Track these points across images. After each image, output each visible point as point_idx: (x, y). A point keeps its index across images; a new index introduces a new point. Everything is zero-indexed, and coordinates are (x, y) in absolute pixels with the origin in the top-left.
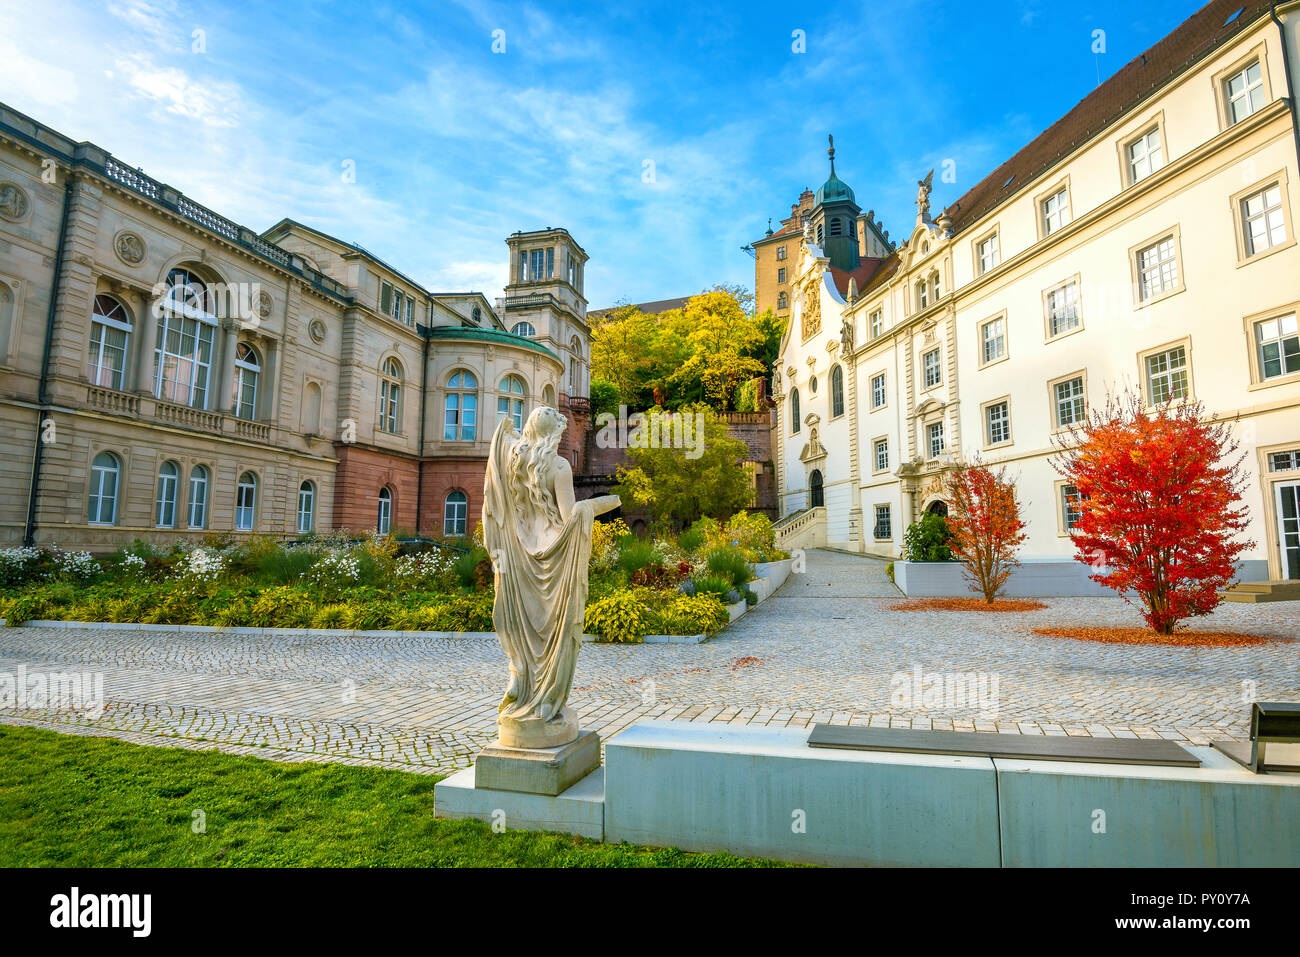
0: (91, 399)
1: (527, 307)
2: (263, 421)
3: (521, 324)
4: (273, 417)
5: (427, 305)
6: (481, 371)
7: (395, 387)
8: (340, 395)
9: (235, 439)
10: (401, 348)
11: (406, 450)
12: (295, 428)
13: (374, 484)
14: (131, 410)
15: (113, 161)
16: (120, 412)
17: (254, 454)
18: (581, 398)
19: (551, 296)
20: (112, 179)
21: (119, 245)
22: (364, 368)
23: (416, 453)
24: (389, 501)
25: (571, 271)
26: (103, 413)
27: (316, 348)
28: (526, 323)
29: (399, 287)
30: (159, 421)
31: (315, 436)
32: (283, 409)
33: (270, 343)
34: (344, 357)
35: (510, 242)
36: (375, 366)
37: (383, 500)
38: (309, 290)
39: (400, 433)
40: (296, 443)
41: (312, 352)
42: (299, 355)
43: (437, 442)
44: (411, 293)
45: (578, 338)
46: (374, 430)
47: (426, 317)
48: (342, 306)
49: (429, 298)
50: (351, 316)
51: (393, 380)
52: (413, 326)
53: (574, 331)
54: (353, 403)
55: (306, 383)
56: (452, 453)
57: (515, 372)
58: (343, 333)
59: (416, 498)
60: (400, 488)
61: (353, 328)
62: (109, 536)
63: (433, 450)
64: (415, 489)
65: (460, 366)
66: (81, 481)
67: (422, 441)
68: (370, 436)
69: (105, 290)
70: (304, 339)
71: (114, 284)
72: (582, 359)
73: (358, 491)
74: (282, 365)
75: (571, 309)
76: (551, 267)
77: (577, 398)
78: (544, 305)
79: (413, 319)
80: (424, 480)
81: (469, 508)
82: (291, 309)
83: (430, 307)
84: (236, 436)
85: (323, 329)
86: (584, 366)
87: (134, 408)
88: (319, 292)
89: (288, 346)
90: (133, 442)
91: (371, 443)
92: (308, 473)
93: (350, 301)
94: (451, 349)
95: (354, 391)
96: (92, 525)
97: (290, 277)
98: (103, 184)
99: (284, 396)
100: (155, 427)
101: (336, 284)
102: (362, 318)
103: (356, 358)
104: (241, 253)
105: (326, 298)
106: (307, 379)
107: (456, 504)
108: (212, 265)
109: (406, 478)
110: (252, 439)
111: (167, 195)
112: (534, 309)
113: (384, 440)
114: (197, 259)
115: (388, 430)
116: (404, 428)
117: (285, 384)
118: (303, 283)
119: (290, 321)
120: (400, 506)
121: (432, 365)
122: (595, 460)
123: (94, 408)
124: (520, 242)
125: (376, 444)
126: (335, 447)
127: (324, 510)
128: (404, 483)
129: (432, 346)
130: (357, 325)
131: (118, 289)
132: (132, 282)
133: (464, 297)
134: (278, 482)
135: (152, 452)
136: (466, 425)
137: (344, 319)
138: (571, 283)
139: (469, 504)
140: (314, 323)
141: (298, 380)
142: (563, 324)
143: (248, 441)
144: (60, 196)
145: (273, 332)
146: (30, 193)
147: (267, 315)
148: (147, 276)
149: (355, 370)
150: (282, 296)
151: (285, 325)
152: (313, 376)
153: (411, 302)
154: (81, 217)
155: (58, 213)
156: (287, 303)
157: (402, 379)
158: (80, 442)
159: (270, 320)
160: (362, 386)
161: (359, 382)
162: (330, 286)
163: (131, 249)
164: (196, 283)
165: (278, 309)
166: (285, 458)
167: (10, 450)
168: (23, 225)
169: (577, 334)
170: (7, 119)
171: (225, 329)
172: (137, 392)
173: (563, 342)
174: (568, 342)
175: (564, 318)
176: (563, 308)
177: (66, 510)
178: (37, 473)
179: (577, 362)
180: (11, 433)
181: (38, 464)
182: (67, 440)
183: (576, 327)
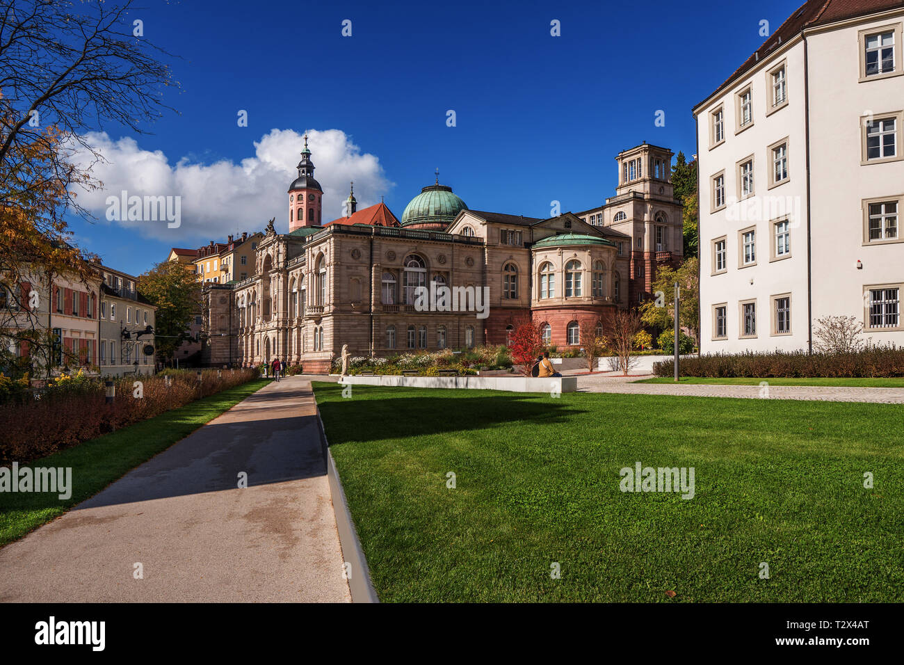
0: (384, 309)
1: (621, 202)
5: (530, 231)
7: (513, 277)
9: (435, 313)
10: (515, 257)
13: (503, 323)
17: (443, 318)
18: (665, 252)
20: (383, 236)
21: (388, 256)
22: (493, 272)
23: (527, 306)
24: (513, 330)
26: (387, 313)
27: (469, 269)
28: (622, 212)
33: (447, 273)
34: (483, 270)
36: (500, 269)
37: (510, 330)
39: (518, 298)
41: (468, 271)
42: (462, 274)
43: (537, 300)
44: (518, 230)
45: (663, 212)
46: (501, 299)
47: (530, 238)
48: (480, 248)
49: (531, 227)
51: (513, 273)
52: (521, 245)
53: (658, 208)
56: (543, 305)
57: (574, 258)
58: (483, 259)
60: (518, 324)
61: (486, 256)
62: (393, 352)
63: (535, 303)
65: (545, 260)
67: (531, 300)
68: (500, 303)
69: (386, 272)
70: (464, 267)
71: (388, 269)
72: (668, 222)
73: (494, 328)
74: (452, 280)
75: (656, 194)
76: (640, 170)
77: (662, 252)
78: (630, 199)
79: (522, 241)
80: (533, 319)
81: (552, 331)
82: (455, 257)
83: (532, 232)
85: (473, 260)
86: (671, 227)
87: (398, 309)
88: (468, 246)
89: (455, 273)
90: (398, 321)
91: (500, 305)
92: (469, 323)
93: (483, 244)
94: (541, 252)
96: (388, 349)
97: (453, 244)
98: (380, 238)
100: (406, 314)
101: (478, 238)
102: (490, 250)
103: (488, 269)
104: (430, 243)
105: (472, 247)
106: (467, 284)
107: (546, 330)
109: (521, 319)
111: (402, 232)
112: (624, 203)
113: (508, 303)
115: (510, 298)
116: (520, 295)
118: (459, 245)
119: (455, 262)
121: (533, 262)
123: (385, 312)
124: (622, 158)
125: (503, 305)
127: (478, 337)
128: (520, 321)
129: (533, 252)
131: (391, 271)
132: (394, 267)
133: (558, 218)
135: (404, 323)
136: (551, 289)
137: (483, 252)
138: (657, 176)
139: (552, 329)
140: (468, 259)
142: (648, 207)
143: (440, 314)
144: (369, 246)
145: (448, 269)
146: (361, 249)
147: (444, 263)
148: (398, 262)
149: (488, 274)
150: (450, 252)
151: (453, 264)
152: (469, 281)
153: (520, 233)
154: (375, 252)
155: (369, 252)
156: (453, 255)
157: (517, 272)
158: (382, 323)
159: (446, 264)
160: (493, 281)
161: (491, 280)
162: (475, 240)
163: (392, 256)
164: (417, 258)
165: (449, 260)
166: (457, 318)
167: (363, 328)
168: (360, 259)
169: (662, 209)
170: (352, 229)
171: (429, 273)
172: (398, 303)
173: (647, 219)
174: (652, 217)
175: (647, 204)
176: (647, 196)
177: (380, 345)
178: (371, 334)
179: (665, 227)
180: (363, 323)
181: (371, 332)
182: (378, 323)
183: (660, 205)
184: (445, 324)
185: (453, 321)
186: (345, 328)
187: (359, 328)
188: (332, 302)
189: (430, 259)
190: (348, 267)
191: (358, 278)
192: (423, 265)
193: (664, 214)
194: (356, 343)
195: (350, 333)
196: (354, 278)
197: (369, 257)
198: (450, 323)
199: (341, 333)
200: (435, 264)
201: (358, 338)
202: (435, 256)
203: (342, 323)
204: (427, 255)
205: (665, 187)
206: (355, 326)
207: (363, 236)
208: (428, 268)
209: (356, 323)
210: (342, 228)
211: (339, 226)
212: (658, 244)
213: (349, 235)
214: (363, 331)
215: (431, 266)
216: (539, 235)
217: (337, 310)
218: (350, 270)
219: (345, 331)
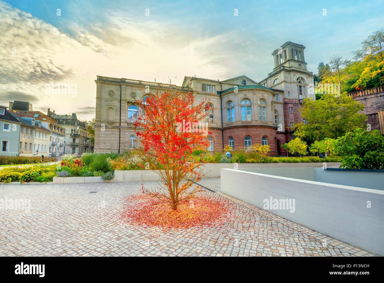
1: (276, 74)
6: (234, 100)
10: (211, 99)
11: (216, 127)
16: (134, 127)
19: (284, 67)
21: (131, 95)
23: (221, 127)
24: (212, 141)
26: (130, 127)
28: (277, 79)
29: (208, 83)
35: (273, 54)
37: (210, 141)
39: (214, 123)
43: (226, 123)
44: (214, 84)
47: (220, 88)
48: (190, 93)
49: (220, 83)
52: (215, 92)
59: (222, 140)
60: (215, 138)
63: (225, 126)
64: (221, 137)
65: (229, 100)
66: (128, 141)
67: (222, 123)
72: (306, 84)
75: (297, 68)
77: (302, 99)
78: (282, 70)
79: (216, 90)
80: (224, 135)
83: (221, 85)
86: (307, 87)
88: (182, 91)
93: (192, 91)
96: (131, 149)
97: (172, 90)
98: (125, 84)
101: (188, 88)
102: (195, 95)
104: (157, 89)
105: (185, 92)
107: (232, 141)
109: (217, 135)
111: (141, 82)
112: (278, 73)
118: (176, 91)
121: (223, 101)
124: (276, 53)
128: (216, 136)
129: (222, 96)
130: (194, 97)
132: (134, 101)
133: (237, 79)
136: (233, 117)
138: (297, 59)
142: (292, 75)
144: (119, 90)
146: (114, 91)
148: (137, 99)
154: (123, 92)
155: (119, 92)
157: (213, 108)
158: (126, 134)
163: (133, 95)
168: (114, 96)
169: (301, 76)
170: (109, 79)
173: (292, 81)
174: (295, 80)
175: (292, 73)
176: (291, 69)
177: (125, 146)
178: (120, 140)
179: (304, 86)
180: (115, 133)
181: (120, 138)
182: (124, 133)
183: (300, 74)
186: (103, 135)
190: (106, 101)
193: (302, 79)
194: (110, 145)
195: (106, 138)
197: (119, 95)
199: (100, 138)
201: (111, 142)
205: (301, 64)
206: (109, 135)
209: (110, 133)
211: (101, 77)
212: (301, 96)
213: (107, 83)
214: (115, 137)
216: (225, 87)
217: (98, 125)
218: (107, 102)
219: (103, 137)
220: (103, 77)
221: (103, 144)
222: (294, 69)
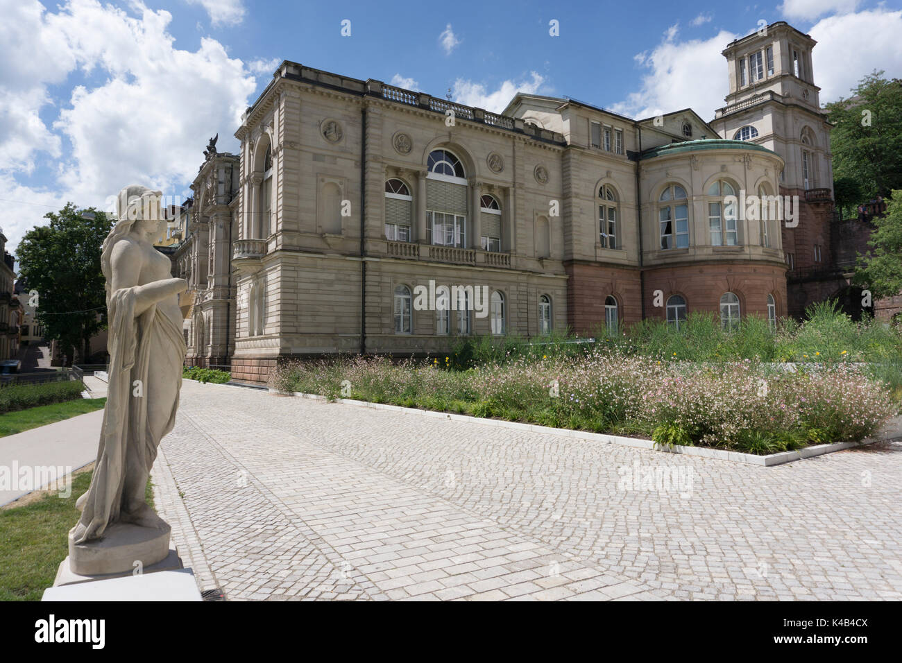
0: (390, 250)
1: (746, 111)
2: (506, 252)
3: (743, 129)
4: (512, 247)
5: (635, 133)
6: (689, 181)
7: (611, 210)
8: (564, 223)
9: (485, 267)
10: (613, 174)
11: (626, 262)
12: (531, 253)
13: (600, 294)
14: (414, 255)
15: (386, 86)
16: (408, 257)
17: (500, 277)
18: (820, 189)
19: (772, 93)
20: (387, 99)
21: (397, 142)
22: (581, 197)
23: (636, 264)
24: (615, 307)
25: (796, 62)
26: (396, 259)
27: (541, 188)
28: (748, 128)
29: (608, 123)
30: (433, 260)
31: (546, 259)
32: (519, 241)
33: (505, 191)
34: (565, 191)
35: (725, 54)
36: (592, 194)
37: (610, 307)
38: (531, 144)
39: (620, 248)
40: (532, 265)
41: (539, 192)
42: (528, 196)
43: (655, 251)
44: (619, 126)
45: (810, 129)
46: (595, 247)
47: (636, 143)
48: (559, 151)
49: (636, 125)
50: (567, 157)
51: (610, 204)
52: (623, 154)
53: (804, 121)
54: (575, 229)
55: (536, 217)
56: (668, 261)
57: (724, 175)
58: (563, 172)
59: (640, 303)
60: (624, 297)
61: (569, 166)
62: (408, 342)
63: (651, 259)
64: (639, 296)
65: (669, 180)
66: (389, 305)
67: (641, 253)
68: (593, 254)
69: (392, 176)
70: (531, 183)
71: (397, 170)
72: (817, 148)
73: (586, 301)
74: (515, 205)
75: (800, 100)
76: (770, 66)
77: (815, 190)
78: (765, 104)
79: (623, 147)
80: (646, 287)
81: (688, 308)
82: (518, 162)
83: (638, 133)
84: (486, 265)
85: (547, 174)
86: (821, 156)
87: (416, 253)
88: (539, 143)
89: (519, 191)
90: (417, 276)
91: (593, 259)
92: (543, 289)
93: (564, 144)
94: (660, 166)
95: (574, 219)
96: (398, 334)
97: (514, 137)
98: (381, 104)
99: (519, 231)
100: (430, 264)
101: (553, 133)
102: (576, 156)
103: (574, 190)
104: (476, 128)
105: (545, 147)
106: (537, 214)
107: (676, 307)
108: (458, 142)
109: (628, 287)
110: (498, 266)
111: (422, 99)
112: (754, 111)
113: (606, 255)
114: (446, 140)
115: (609, 246)
116: (623, 244)
117: (519, 221)
118: (524, 140)
119: (518, 171)
120: (625, 311)
121: (644, 184)
122: (843, 252)
123: (392, 256)
124: (739, 49)
125: (598, 259)
126: (565, 266)
127: (559, 317)
128: (627, 291)
129: (643, 167)
130: (573, 162)
131: (399, 173)
132: (407, 166)
133: (673, 117)
134: (520, 297)
136: (679, 233)
137: (562, 160)
138: (797, 75)
139: (688, 306)
140: (539, 169)
141: (530, 216)
142: (790, 119)
143: (495, 268)
144: (360, 120)
145: (506, 182)
146: (343, 123)
147: (500, 170)
148: (415, 160)
149: (574, 200)
150: (510, 153)
151: (514, 175)
152: (541, 211)
153: (620, 133)
154: (371, 131)
155: (359, 131)
156: (514, 157)
157: (618, 201)
158: (386, 279)
159: (503, 173)
160: (581, 213)
161: (578, 210)
162: (549, 137)
163: (403, 144)
164: (451, 158)
165: (508, 164)
166: (523, 278)
167: (347, 288)
168: (342, 144)
169: (808, 124)
170: (325, 79)
171: (472, 187)
172: (418, 241)
173: (790, 135)
174: (797, 134)
175: (789, 112)
176: (788, 101)
177: (382, 325)
178: (364, 302)
179: (813, 153)
180: (347, 278)
181: (364, 296)
182: (378, 279)
183: (806, 117)
184: (503, 288)
185: (518, 284)
186: (309, 286)
187: (337, 287)
188: (280, 227)
189: (474, 159)
190: (317, 157)
191: (337, 181)
192: (460, 173)
193: (810, 132)
194: (332, 319)
195: (320, 297)
196: (327, 180)
197: (359, 140)
198: (513, 288)
199: (301, 296)
200: (484, 173)
201: (337, 309)
202: (484, 156)
203: (303, 274)
204: (470, 152)
205: (809, 91)
206: (330, 283)
207: (346, 95)
208: (471, 178)
209: (332, 277)
210: (305, 74)
211: (297, 66)
212: (806, 180)
213: (319, 89)
214: (346, 293)
215: (477, 173)
216: (648, 140)
217: (291, 245)
218: (320, 164)
219: (307, 292)
220: (306, 68)
221: (310, 319)
222: (794, 101)
